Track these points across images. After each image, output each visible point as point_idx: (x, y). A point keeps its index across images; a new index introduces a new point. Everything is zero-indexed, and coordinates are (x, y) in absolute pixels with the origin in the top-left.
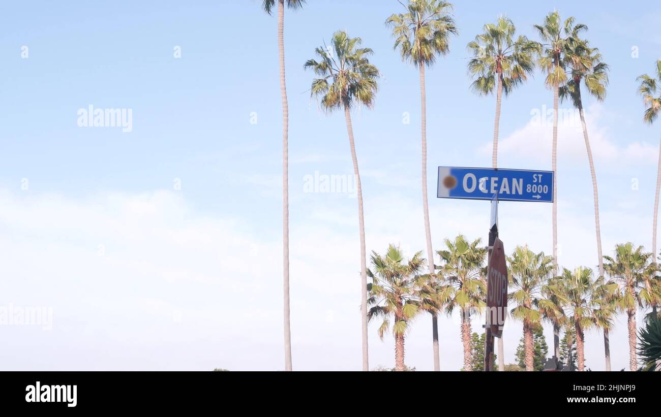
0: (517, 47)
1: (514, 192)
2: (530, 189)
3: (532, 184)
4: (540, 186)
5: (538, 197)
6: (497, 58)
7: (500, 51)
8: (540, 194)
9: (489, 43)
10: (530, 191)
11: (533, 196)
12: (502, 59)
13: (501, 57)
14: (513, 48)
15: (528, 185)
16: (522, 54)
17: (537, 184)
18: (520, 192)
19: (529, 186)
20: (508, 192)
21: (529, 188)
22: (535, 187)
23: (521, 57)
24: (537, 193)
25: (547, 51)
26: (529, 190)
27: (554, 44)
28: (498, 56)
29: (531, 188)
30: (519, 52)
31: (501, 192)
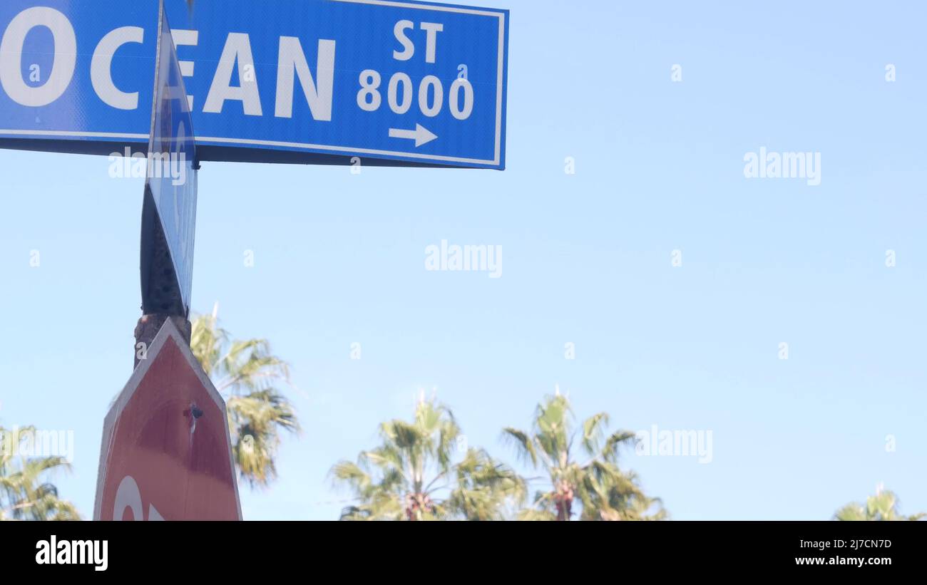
0: (461, 476)
1: (284, 108)
2: (377, 98)
3: (387, 69)
4: (429, 79)
5: (422, 136)
6: (410, 502)
7: (418, 486)
8: (429, 124)
9: (391, 464)
10: (375, 106)
11: (394, 133)
12: (422, 506)
13: (420, 499)
14: (453, 476)
15: (364, 75)
16: (475, 496)
17: (416, 69)
18: (321, 108)
19: (369, 80)
20: (253, 107)
21: (373, 89)
22: (400, 85)
23: (473, 503)
24: (413, 118)
25: (538, 496)
26: (369, 98)
27: (557, 474)
28: (412, 498)
29: (383, 89)
30: (469, 492)
31: (213, 105)
